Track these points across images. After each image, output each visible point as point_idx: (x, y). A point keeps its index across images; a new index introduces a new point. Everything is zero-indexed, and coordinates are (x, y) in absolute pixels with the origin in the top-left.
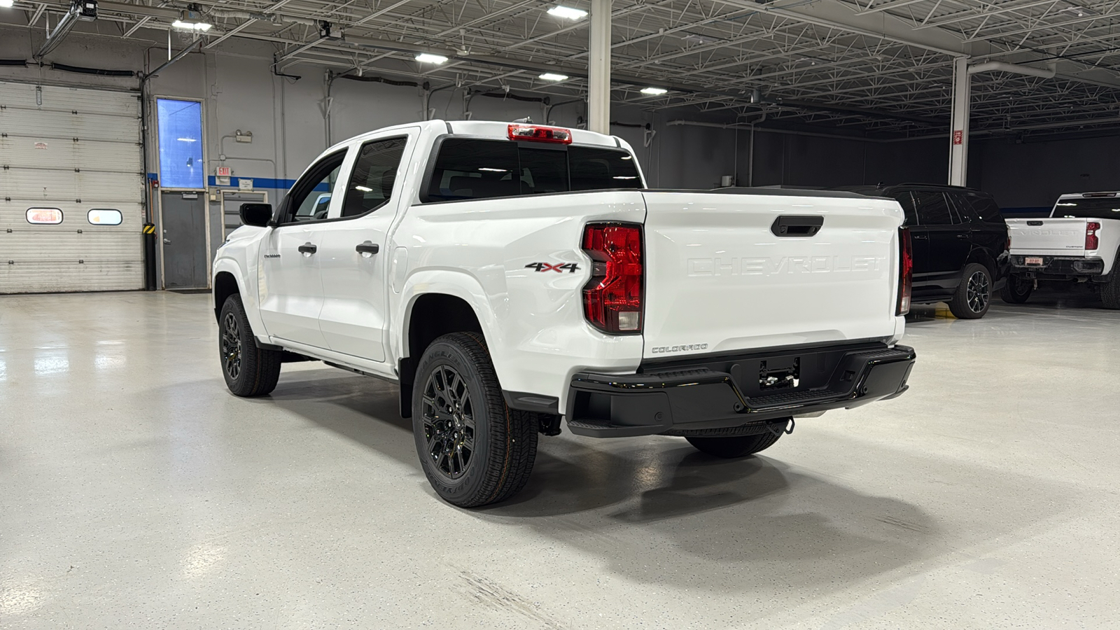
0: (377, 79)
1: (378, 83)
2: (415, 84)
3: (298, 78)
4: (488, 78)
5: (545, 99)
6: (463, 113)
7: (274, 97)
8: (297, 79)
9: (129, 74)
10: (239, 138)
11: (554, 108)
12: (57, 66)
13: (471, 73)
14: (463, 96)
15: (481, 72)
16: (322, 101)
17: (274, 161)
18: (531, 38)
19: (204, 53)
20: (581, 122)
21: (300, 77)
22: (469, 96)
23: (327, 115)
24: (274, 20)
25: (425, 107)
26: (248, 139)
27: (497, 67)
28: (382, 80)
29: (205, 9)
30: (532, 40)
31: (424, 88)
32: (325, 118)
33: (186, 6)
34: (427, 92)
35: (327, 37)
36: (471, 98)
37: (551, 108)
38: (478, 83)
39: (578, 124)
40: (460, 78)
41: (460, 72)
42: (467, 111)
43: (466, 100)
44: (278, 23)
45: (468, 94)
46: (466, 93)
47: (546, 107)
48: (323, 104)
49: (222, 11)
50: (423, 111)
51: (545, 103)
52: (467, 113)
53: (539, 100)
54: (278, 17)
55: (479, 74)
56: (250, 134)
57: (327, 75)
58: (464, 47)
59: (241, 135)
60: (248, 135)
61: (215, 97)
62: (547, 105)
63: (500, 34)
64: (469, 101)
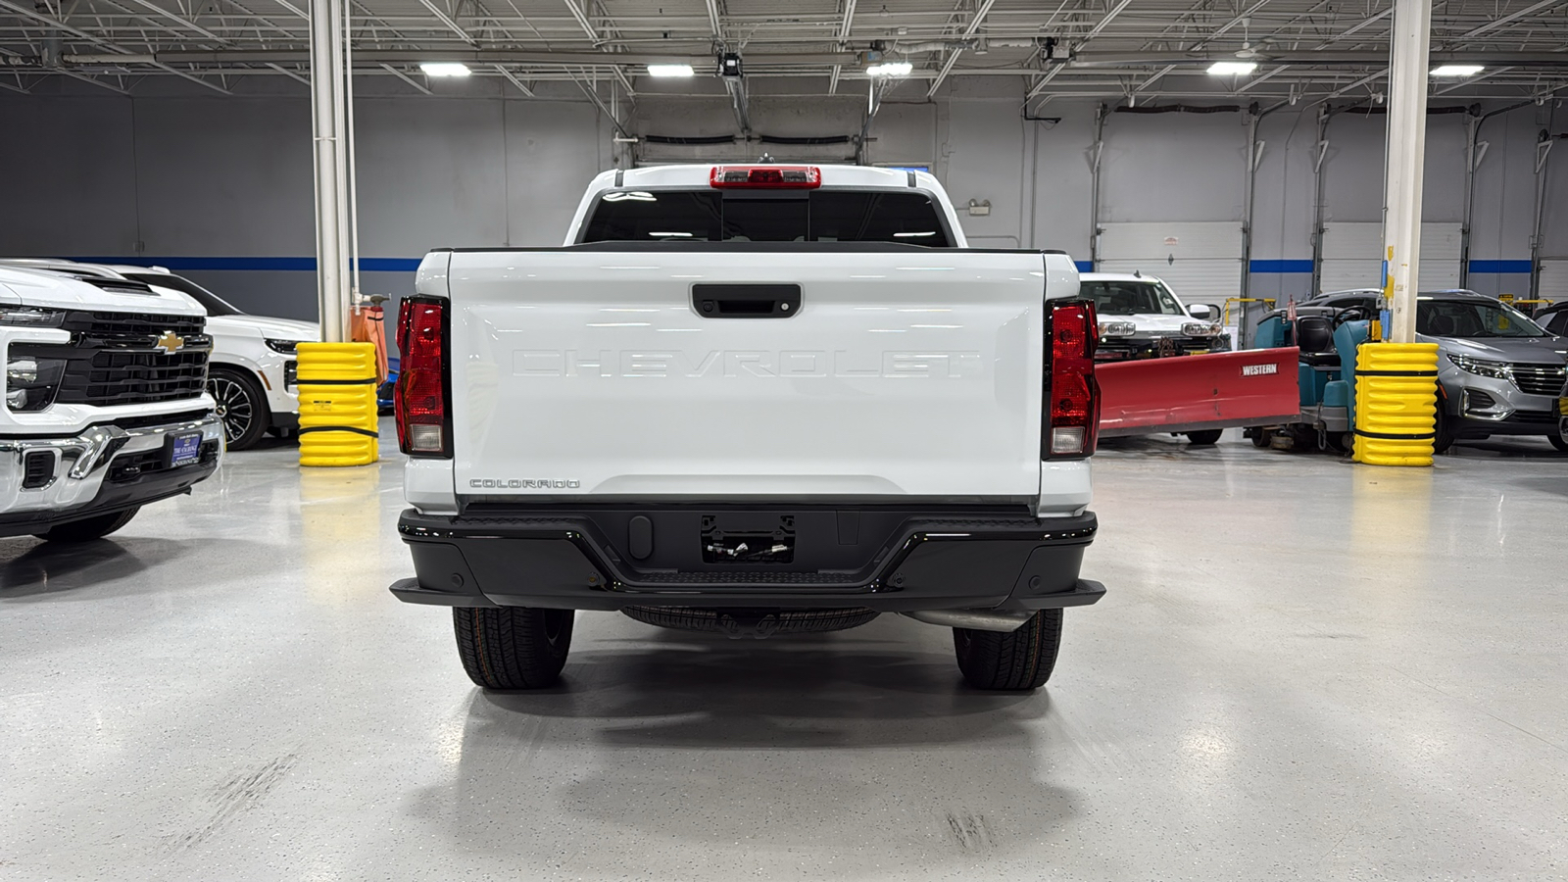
0: (1173, 107)
1: (1177, 113)
2: (1235, 109)
3: (1057, 120)
4: (1348, 85)
5: (1472, 107)
6: (1317, 143)
7: (1023, 151)
8: (1057, 122)
9: (843, 139)
10: (973, 210)
11: (1487, 119)
12: (766, 139)
13: (1314, 81)
14: (1318, 116)
15: (1340, 77)
16: (1090, 148)
17: (1018, 237)
18: (1375, 15)
19: (935, 103)
20: (1545, 140)
21: (1060, 119)
22: (1326, 116)
23: (1095, 168)
24: (977, 47)
25: (1252, 140)
26: (985, 210)
27: (1360, 66)
28: (1182, 109)
29: (888, 47)
30: (1376, 18)
31: (1250, 112)
32: (1092, 172)
33: (869, 45)
34: (1255, 118)
35: (1050, 60)
36: (1329, 119)
37: (1483, 120)
38: (1334, 95)
39: (1539, 142)
40: (1296, 90)
41: (1297, 81)
42: (1323, 139)
43: (1322, 123)
44: (981, 50)
45: (1325, 113)
46: (1322, 111)
47: (1474, 119)
48: (1092, 152)
49: (910, 45)
50: (1247, 147)
51: (1471, 113)
52: (1322, 143)
53: (1461, 109)
54: (982, 42)
55: (1336, 82)
56: (987, 204)
57: (1099, 110)
58: (1246, 45)
59: (976, 205)
60: (984, 206)
61: (946, 159)
62: (1476, 116)
63: (1332, 16)
64: (1326, 123)
